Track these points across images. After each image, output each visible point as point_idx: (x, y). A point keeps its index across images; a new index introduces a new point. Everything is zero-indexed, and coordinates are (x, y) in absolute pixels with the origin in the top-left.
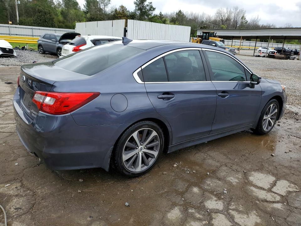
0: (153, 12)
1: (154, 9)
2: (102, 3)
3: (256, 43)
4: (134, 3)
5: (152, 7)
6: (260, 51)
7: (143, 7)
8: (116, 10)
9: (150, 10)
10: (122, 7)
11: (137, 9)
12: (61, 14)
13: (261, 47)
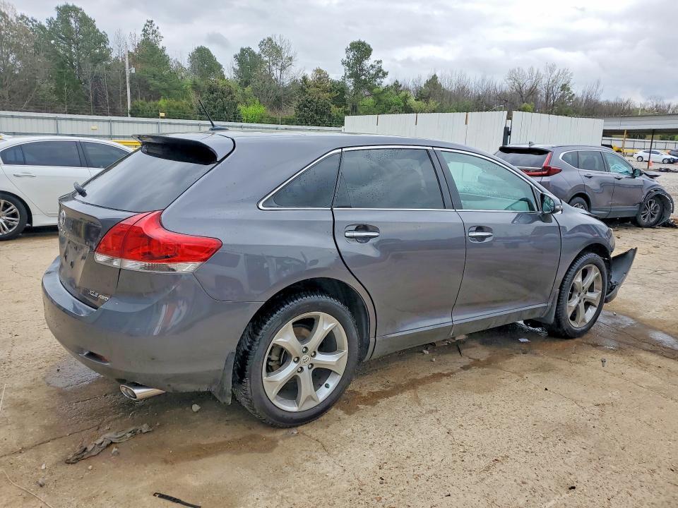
0: (382, 80)
1: (385, 74)
2: (273, 64)
3: (652, 142)
4: (343, 64)
5: (380, 70)
6: (640, 159)
7: (362, 70)
8: (305, 79)
9: (376, 76)
10: (319, 71)
11: (348, 74)
12: (193, 88)
13: (644, 149)
